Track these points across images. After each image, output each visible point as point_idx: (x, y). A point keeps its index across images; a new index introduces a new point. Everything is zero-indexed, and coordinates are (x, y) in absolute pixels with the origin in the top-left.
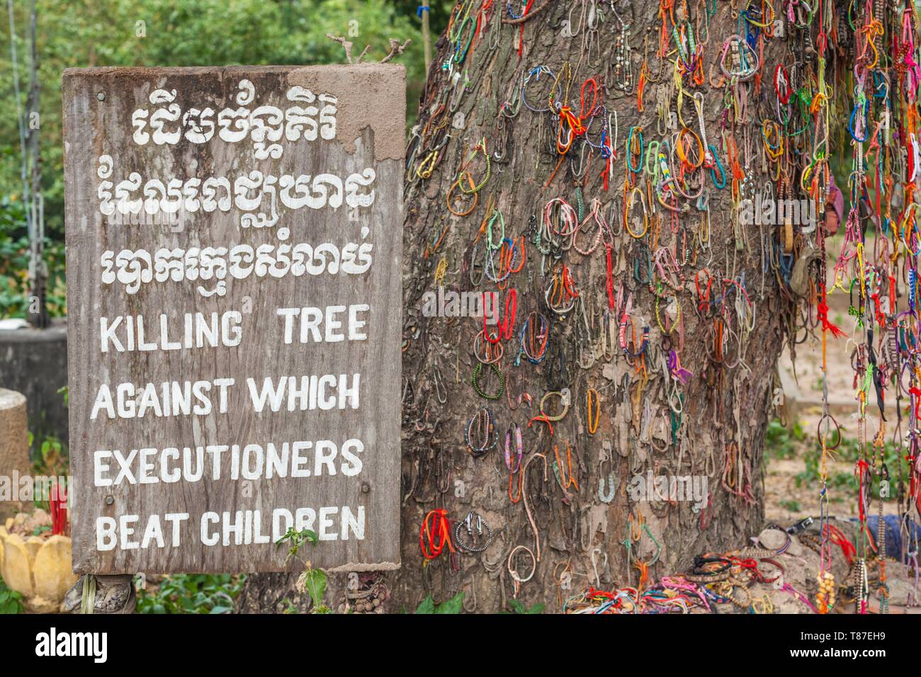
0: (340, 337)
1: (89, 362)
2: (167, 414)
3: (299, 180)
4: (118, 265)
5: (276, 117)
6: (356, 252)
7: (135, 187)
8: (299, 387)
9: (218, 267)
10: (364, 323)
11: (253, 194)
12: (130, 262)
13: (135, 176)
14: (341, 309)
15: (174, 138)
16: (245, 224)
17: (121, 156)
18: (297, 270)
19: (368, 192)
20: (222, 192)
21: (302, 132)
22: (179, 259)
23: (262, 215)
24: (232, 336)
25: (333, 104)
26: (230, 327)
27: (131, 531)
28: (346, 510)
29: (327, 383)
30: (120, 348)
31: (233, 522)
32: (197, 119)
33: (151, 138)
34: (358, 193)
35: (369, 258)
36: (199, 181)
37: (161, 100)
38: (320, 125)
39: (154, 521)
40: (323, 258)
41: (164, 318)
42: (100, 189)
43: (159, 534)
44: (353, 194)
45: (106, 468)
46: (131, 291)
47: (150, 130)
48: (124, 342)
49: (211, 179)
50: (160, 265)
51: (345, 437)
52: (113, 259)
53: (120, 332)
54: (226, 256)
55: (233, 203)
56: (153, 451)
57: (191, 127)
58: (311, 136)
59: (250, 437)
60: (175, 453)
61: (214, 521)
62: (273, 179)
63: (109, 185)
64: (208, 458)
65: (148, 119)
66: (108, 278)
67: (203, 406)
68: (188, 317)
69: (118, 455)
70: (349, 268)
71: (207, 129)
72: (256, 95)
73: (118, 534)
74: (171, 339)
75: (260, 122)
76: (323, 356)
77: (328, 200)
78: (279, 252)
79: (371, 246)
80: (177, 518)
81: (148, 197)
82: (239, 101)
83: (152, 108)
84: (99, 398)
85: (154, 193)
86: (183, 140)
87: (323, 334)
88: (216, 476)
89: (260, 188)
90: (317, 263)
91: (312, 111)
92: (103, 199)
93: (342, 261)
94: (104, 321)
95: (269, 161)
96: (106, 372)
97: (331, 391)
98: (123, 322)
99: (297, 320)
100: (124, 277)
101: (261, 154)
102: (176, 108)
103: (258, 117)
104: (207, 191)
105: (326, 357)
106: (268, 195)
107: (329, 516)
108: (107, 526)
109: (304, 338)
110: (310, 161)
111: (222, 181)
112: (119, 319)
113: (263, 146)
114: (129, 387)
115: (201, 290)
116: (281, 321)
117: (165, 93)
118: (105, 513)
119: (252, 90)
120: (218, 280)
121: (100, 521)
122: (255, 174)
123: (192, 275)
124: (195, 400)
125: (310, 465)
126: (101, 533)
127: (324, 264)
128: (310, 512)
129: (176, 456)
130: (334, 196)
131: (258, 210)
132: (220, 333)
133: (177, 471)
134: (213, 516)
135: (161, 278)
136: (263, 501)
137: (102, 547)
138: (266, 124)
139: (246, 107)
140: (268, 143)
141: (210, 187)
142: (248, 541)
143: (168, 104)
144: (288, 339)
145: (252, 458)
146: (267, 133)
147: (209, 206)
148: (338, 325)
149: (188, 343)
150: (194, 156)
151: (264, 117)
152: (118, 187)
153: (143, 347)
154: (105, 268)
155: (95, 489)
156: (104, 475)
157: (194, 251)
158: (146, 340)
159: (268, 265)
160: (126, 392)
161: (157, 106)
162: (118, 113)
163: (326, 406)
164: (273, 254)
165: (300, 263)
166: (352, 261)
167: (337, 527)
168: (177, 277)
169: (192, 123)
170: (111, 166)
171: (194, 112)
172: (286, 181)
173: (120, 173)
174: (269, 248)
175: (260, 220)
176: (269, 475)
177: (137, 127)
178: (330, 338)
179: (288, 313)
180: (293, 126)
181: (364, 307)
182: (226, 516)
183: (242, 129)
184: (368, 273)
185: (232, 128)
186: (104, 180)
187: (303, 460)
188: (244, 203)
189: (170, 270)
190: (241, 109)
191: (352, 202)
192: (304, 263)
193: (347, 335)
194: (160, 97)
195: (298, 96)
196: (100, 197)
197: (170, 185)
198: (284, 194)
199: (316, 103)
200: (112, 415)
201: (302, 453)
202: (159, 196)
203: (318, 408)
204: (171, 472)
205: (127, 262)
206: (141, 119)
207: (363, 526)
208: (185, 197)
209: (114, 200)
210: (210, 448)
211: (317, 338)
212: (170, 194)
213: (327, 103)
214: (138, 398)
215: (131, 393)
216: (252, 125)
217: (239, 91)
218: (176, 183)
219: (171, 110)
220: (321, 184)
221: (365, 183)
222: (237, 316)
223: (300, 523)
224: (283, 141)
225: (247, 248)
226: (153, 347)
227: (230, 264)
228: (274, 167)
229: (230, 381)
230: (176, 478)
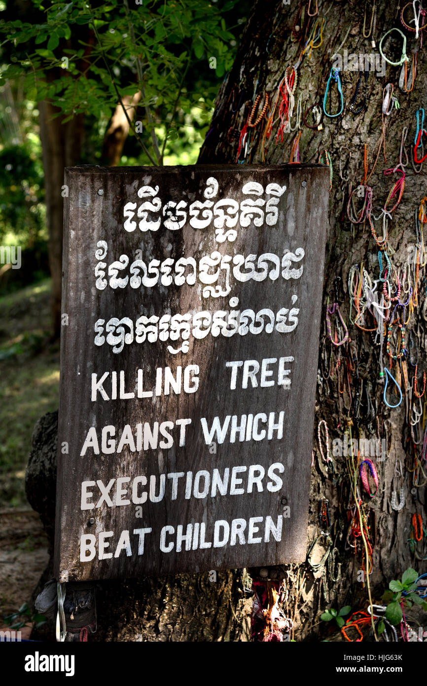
0: (271, 383)
1: (82, 410)
2: (139, 449)
3: (248, 259)
4: (107, 330)
5: (233, 207)
6: (287, 315)
7: (123, 267)
8: (239, 424)
9: (184, 330)
10: (290, 371)
11: (213, 270)
12: (117, 328)
13: (124, 257)
14: (273, 360)
15: (155, 226)
16: (206, 295)
17: (114, 241)
18: (243, 331)
19: (298, 267)
20: (189, 269)
21: (252, 220)
22: (154, 325)
23: (219, 287)
24: (192, 385)
25: (276, 197)
26: (191, 377)
27: (107, 545)
28: (269, 519)
29: (260, 420)
30: (106, 397)
31: (184, 533)
32: (173, 210)
33: (138, 226)
34: (291, 268)
35: (296, 320)
36: (173, 260)
37: (147, 195)
38: (266, 214)
39: (125, 535)
40: (262, 321)
41: (140, 372)
42: (96, 269)
43: (128, 546)
44: (287, 269)
45: (91, 495)
46: (116, 351)
47: (137, 219)
48: (109, 393)
49: (182, 259)
50: (140, 329)
51: (271, 461)
52: (104, 326)
53: (107, 385)
54: (190, 321)
55: (198, 278)
56: (128, 479)
57: (169, 217)
58: (259, 222)
59: (200, 465)
60: (143, 480)
61: (171, 533)
62: (228, 258)
63: (104, 265)
64: (169, 482)
65: (136, 211)
66: (99, 341)
67: (166, 441)
68: (159, 371)
69: (100, 483)
70: (282, 328)
71: (180, 218)
72: (219, 190)
73: (97, 548)
74: (145, 389)
75: (221, 212)
76: (258, 398)
77: (268, 274)
78: (230, 317)
79: (298, 310)
80: (142, 532)
81: (133, 274)
82: (206, 195)
83: (140, 201)
84: (88, 439)
85: (138, 271)
86: (162, 226)
87: (259, 381)
88: (174, 496)
89: (218, 266)
90: (257, 324)
91: (261, 202)
92: (99, 277)
93: (276, 323)
94: (94, 376)
95: (226, 244)
96: (94, 419)
97: (263, 426)
98: (110, 377)
99: (240, 370)
100: (112, 340)
101: (221, 238)
102: (157, 201)
103: (220, 208)
104: (178, 269)
105: (260, 399)
106: (224, 271)
107: (256, 525)
108: (88, 542)
109: (245, 385)
110: (257, 243)
111: (191, 261)
112: (106, 374)
113: (222, 231)
114: (111, 429)
115: (170, 348)
116: (230, 370)
117: (150, 189)
118: (87, 532)
119: (217, 186)
120: (183, 340)
121: (84, 538)
122: (215, 254)
123: (164, 337)
124: (161, 437)
125: (244, 485)
126: (84, 547)
127: (263, 325)
128: (242, 522)
129: (144, 483)
130: (273, 270)
131: (216, 284)
132: (183, 383)
133: (145, 494)
134: (170, 529)
135: (140, 340)
136: (208, 516)
137: (84, 559)
138: (226, 213)
139: (211, 200)
140: (226, 229)
141: (181, 265)
142: (195, 547)
143: (151, 199)
144: (233, 386)
145: (202, 479)
146: (226, 220)
147: (179, 281)
148: (270, 373)
149: (158, 391)
150: (170, 241)
151: (224, 208)
152: (111, 267)
153: (124, 396)
154: (98, 333)
155: (80, 511)
156: (89, 501)
157: (166, 318)
158: (127, 391)
159: (221, 327)
160: (108, 433)
161: (144, 200)
162: (113, 206)
163: (258, 438)
164: (225, 319)
165: (245, 325)
166: (283, 323)
167: (261, 533)
168: (152, 339)
169: (169, 213)
170: (106, 250)
171: (172, 204)
172: (239, 259)
173: (112, 254)
174: (223, 313)
175: (217, 291)
176: (214, 494)
177: (127, 217)
178: (265, 384)
179: (234, 365)
180: (245, 216)
181: (290, 359)
182: (180, 528)
183: (207, 218)
184: (295, 331)
185: (200, 217)
186: (100, 261)
187: (240, 481)
188: (206, 278)
189: (147, 333)
190: (207, 201)
191: (286, 275)
192: (248, 325)
193: (276, 381)
194: (146, 192)
195: (250, 191)
196: (96, 275)
197: (150, 265)
198: (236, 270)
199: (264, 196)
200: (97, 452)
201: (239, 476)
202: (141, 274)
203: (252, 440)
204: (139, 496)
205: (114, 328)
206: (131, 210)
207: (281, 530)
208: (162, 274)
209: (107, 277)
210: (171, 475)
211: (254, 384)
212: (150, 272)
213: (272, 196)
214: (117, 437)
215: (113, 434)
216: (215, 214)
217: (207, 186)
218: (155, 262)
219: (154, 203)
220: (264, 261)
221: (297, 260)
222: (196, 369)
223: (235, 531)
224: (238, 227)
225: (206, 314)
226: (131, 396)
227: (193, 327)
228: (229, 248)
229: (189, 421)
230: (143, 499)
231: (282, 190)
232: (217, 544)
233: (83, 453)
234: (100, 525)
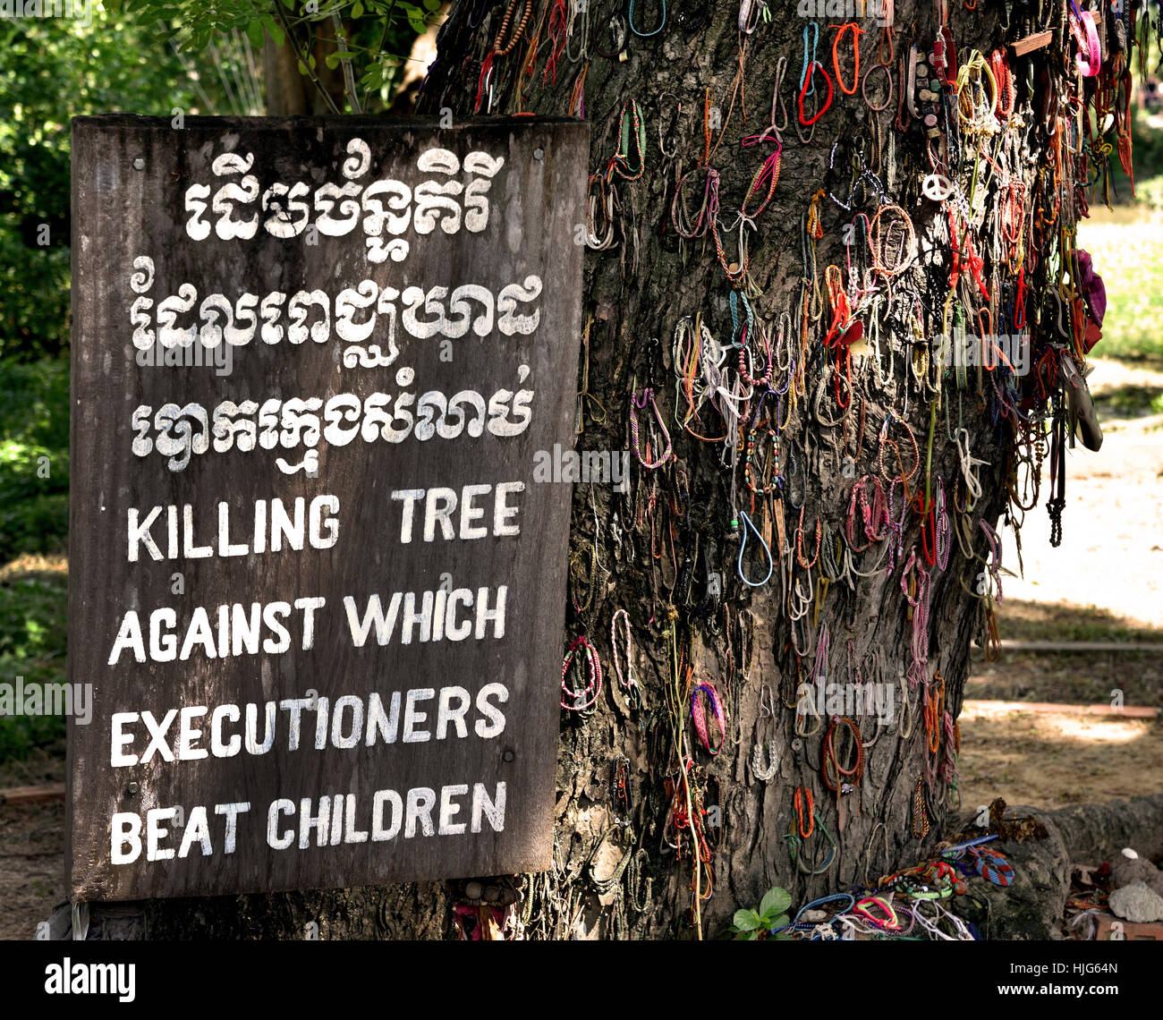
0: (481, 532)
1: (109, 577)
2: (224, 653)
3: (431, 295)
4: (157, 427)
5: (400, 196)
6: (509, 404)
7: (186, 306)
8: (418, 609)
9: (308, 428)
10: (516, 509)
11: (363, 316)
12: (175, 422)
13: (188, 289)
14: (484, 489)
15: (247, 230)
16: (350, 363)
17: (166, 258)
18: (423, 433)
19: (531, 312)
20: (315, 313)
21: (438, 221)
22: (249, 417)
23: (375, 349)
24: (325, 533)
25: (485, 178)
26: (323, 519)
27: (163, 833)
28: (479, 789)
29: (460, 602)
30: (156, 555)
31: (314, 813)
32: (283, 200)
33: (213, 230)
34: (516, 314)
35: (527, 412)
36: (284, 296)
37: (229, 170)
38: (465, 210)
39: (199, 815)
40: (461, 413)
41: (224, 508)
42: (134, 309)
43: (204, 835)
44: (509, 316)
45: (130, 738)
46: (174, 466)
47: (211, 217)
48: (164, 547)
49: (301, 293)
50: (221, 425)
51: (482, 679)
52: (151, 419)
53: (159, 531)
54: (320, 413)
55: (333, 330)
56: (201, 711)
57: (274, 213)
58: (451, 226)
59: (344, 685)
60: (233, 712)
61: (287, 812)
62: (391, 293)
63: (147, 303)
64: (283, 716)
65: (209, 200)
66: (141, 447)
67: (277, 639)
68: (260, 505)
69: (148, 717)
70: (500, 428)
71: (297, 216)
72: (372, 163)
73: (144, 838)
74: (233, 540)
75: (376, 205)
76: (455, 560)
77: (471, 325)
78: (397, 406)
79: (532, 393)
80: (231, 811)
81: (206, 322)
82: (347, 173)
83: (217, 182)
84: (123, 632)
85: (215, 315)
86: (262, 231)
87: (457, 527)
88: (295, 741)
89: (374, 307)
90: (452, 420)
91: (454, 187)
92: (138, 324)
93: (488, 417)
94: (133, 514)
95: (387, 268)
96: (135, 595)
98: (163, 516)
99: (420, 507)
100: (167, 446)
101: (376, 255)
102: (251, 181)
103: (375, 197)
104: (294, 312)
105: (460, 562)
106: (384, 318)
107: (454, 799)
108: (127, 827)
109: (429, 535)
110: (448, 265)
111: (319, 297)
112: (156, 511)
113: (380, 242)
114: (168, 615)
115: (282, 464)
116: (399, 505)
117: (237, 159)
118: (124, 808)
119: (367, 155)
120: (308, 448)
121: (118, 819)
122: (366, 285)
123: (268, 442)
124: (266, 632)
125: (431, 725)
126: (117, 837)
127: (462, 422)
128: (428, 793)
129: (235, 717)
130: (481, 318)
131: (366, 343)
132: (307, 529)
133: (236, 739)
134: (288, 806)
135: (221, 447)
136: (360, 781)
137: (117, 858)
138: (386, 208)
139: (357, 181)
140: (387, 237)
141: (299, 305)
142: (335, 840)
143: (238, 178)
144: (406, 537)
145: (348, 712)
146: (386, 221)
147: (297, 335)
148: (479, 513)
149: (260, 547)
150: (277, 258)
151: (384, 197)
152: (161, 306)
153: (192, 552)
154: (139, 431)
155: (111, 770)
156: (127, 750)
157: (272, 405)
158: (197, 543)
159: (381, 424)
160: (163, 623)
161: (225, 179)
162: (164, 190)
163: (456, 636)
164: (389, 409)
165: (427, 420)
166: (502, 418)
167: (464, 816)
168: (246, 444)
169: (275, 206)
170: (151, 274)
171: (280, 189)
172: (413, 295)
173: (164, 283)
174: (382, 398)
175: (372, 356)
176: (371, 740)
177: (192, 213)
178: (468, 533)
179: (408, 497)
180: (425, 213)
181: (517, 486)
182: (306, 805)
183: (350, 216)
184: (526, 433)
185: (336, 214)
186: (140, 295)
187: (422, 717)
188: (348, 330)
189: (237, 434)
190: (350, 184)
191: (507, 327)
192: (434, 421)
193: (491, 528)
194: (228, 165)
195: (434, 165)
196: (133, 321)
197: (240, 304)
198: (408, 316)
199: (461, 176)
200: (140, 656)
201: (419, 706)
202: (222, 321)
203: (445, 638)
204: (225, 741)
205: (171, 422)
206: (199, 199)
207: (503, 811)
208: (262, 321)
209: (154, 326)
210: (286, 704)
211: (448, 533)
212: (239, 317)
213: (476, 176)
214: (180, 630)
215: (171, 623)
216: (366, 208)
217: (347, 156)
218: (249, 299)
219: (244, 186)
220: (463, 299)
221: (527, 298)
222: (332, 502)
223: (413, 811)
224: (410, 234)
225: (349, 399)
226: (205, 552)
227: (325, 423)
228: (393, 274)
229: (320, 602)
230: (233, 749)
231: (495, 165)
232: (379, 834)
233: (114, 659)
234: (149, 798)
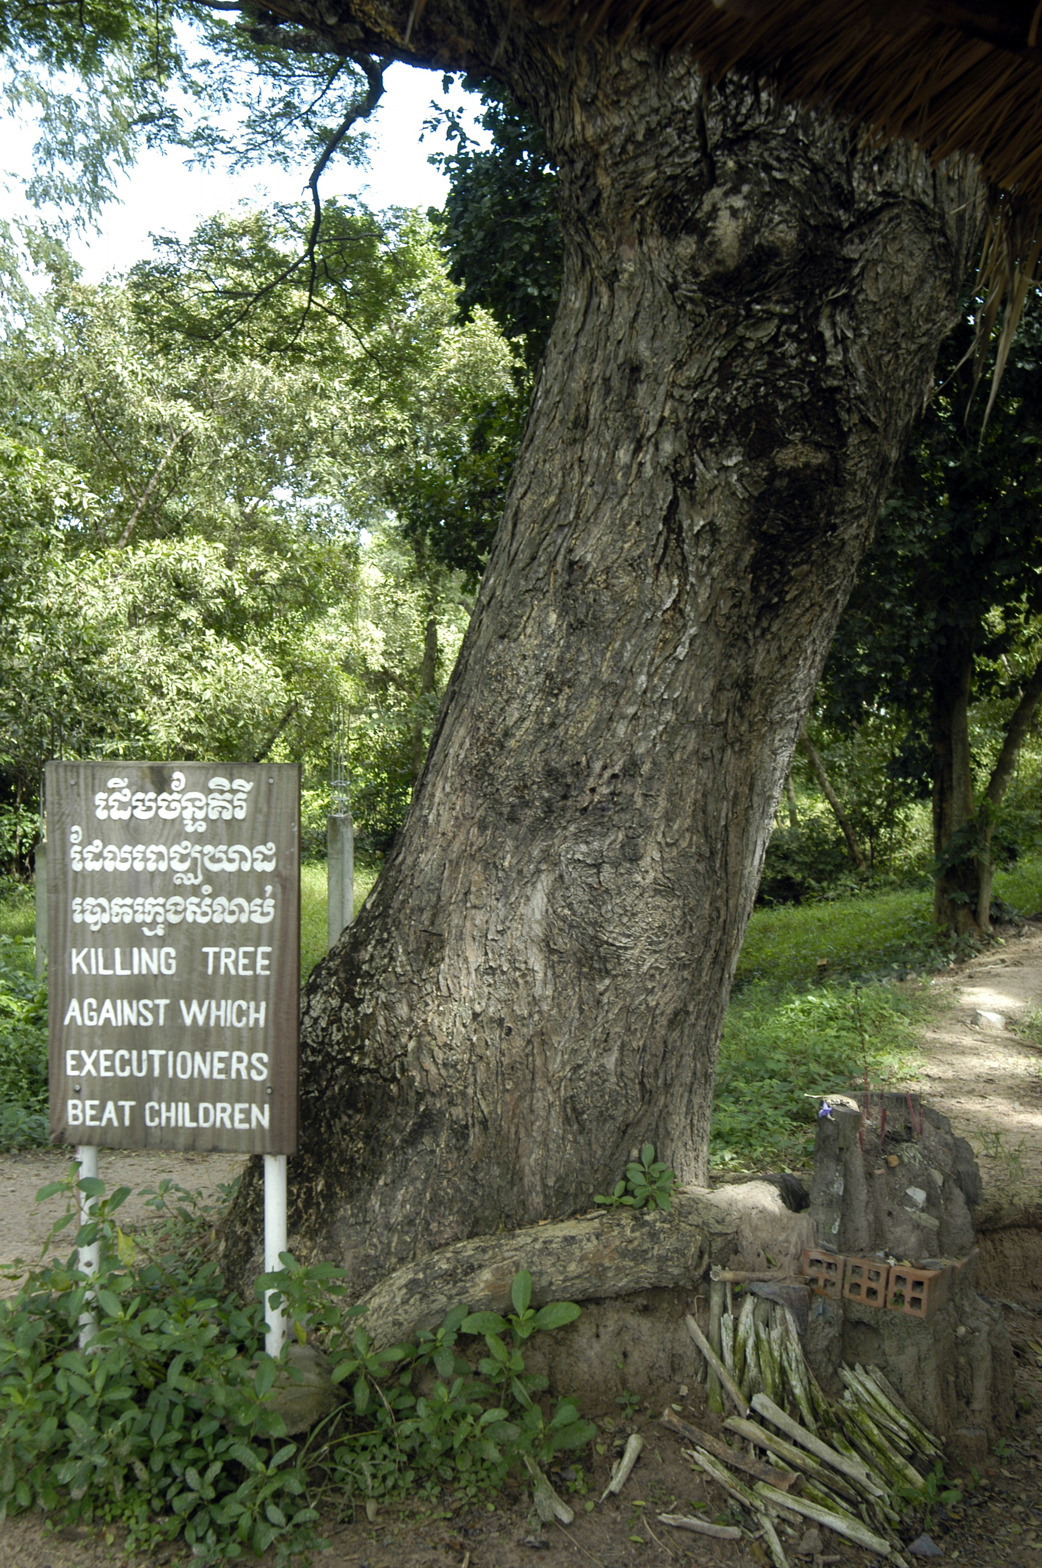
0: (250, 972)
1: (64, 983)
2: (120, 1024)
3: (218, 849)
4: (85, 909)
5: (201, 800)
6: (262, 906)
7: (97, 851)
8: (218, 1008)
9: (158, 913)
10: (268, 962)
11: (184, 858)
12: (93, 907)
13: (98, 842)
14: (250, 949)
15: (125, 815)
16: (178, 882)
17: (87, 827)
18: (217, 919)
19: (271, 861)
20: (160, 856)
21: (220, 813)
22: (129, 907)
23: (191, 875)
24: (169, 967)
25: (244, 792)
27: (94, 1112)
28: (255, 1107)
29: (240, 1007)
30: (86, 972)
32: (142, 801)
33: (109, 814)
34: (263, 861)
35: (271, 911)
36: (144, 847)
37: (117, 786)
38: (234, 808)
40: (236, 910)
41: (118, 951)
42: (72, 851)
43: (113, 1116)
44: (259, 862)
45: (75, 1063)
46: (94, 928)
47: (108, 808)
49: (153, 846)
50: (115, 910)
51: (254, 1050)
52: (82, 904)
53: (86, 961)
54: (164, 906)
55: (169, 865)
56: (111, 1052)
57: (138, 807)
58: (227, 815)
59: (181, 1046)
60: (126, 1054)
61: (155, 1108)
62: (198, 848)
63: (79, 848)
64: (151, 1058)
65: (107, 800)
66: (77, 918)
67: (146, 1019)
68: (135, 950)
69: (84, 1053)
70: (258, 918)
72: (186, 784)
73: (84, 1114)
74: (123, 967)
75: (189, 804)
76: (236, 985)
77: (240, 865)
78: (203, 904)
79: (273, 901)
80: (127, 1105)
81: (107, 858)
82: (173, 788)
83: (110, 791)
84: (71, 1010)
85: (111, 855)
86: (132, 816)
87: (237, 968)
88: (157, 1073)
89: (189, 854)
90: (232, 913)
91: (228, 796)
92: (75, 859)
93: (251, 913)
94: (74, 951)
95: (195, 835)
96: (76, 991)
98: (88, 953)
99: (217, 956)
100: (89, 919)
101: (189, 829)
102: (127, 791)
103: (188, 800)
104: (150, 855)
105: (239, 986)
106: (195, 860)
108: (76, 1107)
109: (222, 971)
110: (227, 835)
111: (161, 848)
112: (85, 950)
113: (191, 822)
114: (92, 1002)
115: (145, 930)
116: (206, 954)
117: (120, 780)
118: (73, 1097)
119: (184, 780)
120: (158, 923)
121: (71, 1103)
122: (185, 843)
123: (139, 918)
124: (140, 1015)
125: (227, 1070)
126: (71, 1112)
127: (237, 914)
128: (227, 1107)
129: (127, 1056)
130: (245, 862)
131: (185, 872)
132: (160, 964)
133: (127, 1068)
134: (155, 1104)
135: (116, 920)
136: (190, 1096)
137: (72, 1123)
138: (194, 806)
139: (178, 792)
140: (194, 820)
141: (152, 852)
142: (180, 1125)
143: (120, 790)
144: (210, 971)
145: (184, 1059)
146: (194, 812)
147: (151, 867)
148: (248, 962)
149: (136, 971)
151: (192, 801)
152: (85, 850)
153: (103, 972)
154: (76, 910)
155: (67, 1077)
156: (74, 1069)
157: (140, 900)
158: (105, 968)
159: (195, 913)
160: (90, 1006)
161: (114, 790)
163: (238, 1024)
164: (199, 905)
165: (219, 913)
166: (258, 913)
167: (247, 1120)
168: (128, 919)
169: (139, 803)
170: (81, 834)
171: (140, 795)
172: (208, 849)
173: (87, 840)
174: (195, 900)
175: (189, 879)
176: (196, 1076)
177: (99, 806)
178: (242, 972)
179: (210, 950)
180: (213, 809)
181: (269, 949)
182: (164, 1105)
183: (176, 809)
184: (271, 922)
185: (169, 808)
186: (74, 844)
187: (222, 1066)
188: (176, 865)
189: (123, 914)
190: (175, 794)
191: (258, 867)
192: (222, 913)
193: (254, 971)
194: (116, 783)
195: (218, 785)
196: (72, 857)
197: (123, 850)
198: (206, 859)
199: (231, 791)
200: (79, 1023)
201: (221, 1060)
203: (233, 1025)
204: (122, 1069)
205: (91, 907)
206: (102, 799)
207: (268, 1120)
208: (134, 859)
209: (82, 860)
210: (151, 1052)
211: (232, 971)
212: (123, 857)
213: (239, 791)
214: (99, 1010)
215: (94, 1007)
216: (183, 806)
217: (173, 780)
218: (127, 848)
219: (124, 794)
220: (235, 852)
221: (268, 853)
222: (172, 951)
223: (220, 1114)
224: (206, 819)
225: (177, 899)
226: (110, 972)
227: (167, 911)
228: (199, 839)
229: (167, 1001)
230: (126, 1073)
231: (248, 786)
232: (202, 1124)
233: (66, 1022)
234: (86, 1093)
